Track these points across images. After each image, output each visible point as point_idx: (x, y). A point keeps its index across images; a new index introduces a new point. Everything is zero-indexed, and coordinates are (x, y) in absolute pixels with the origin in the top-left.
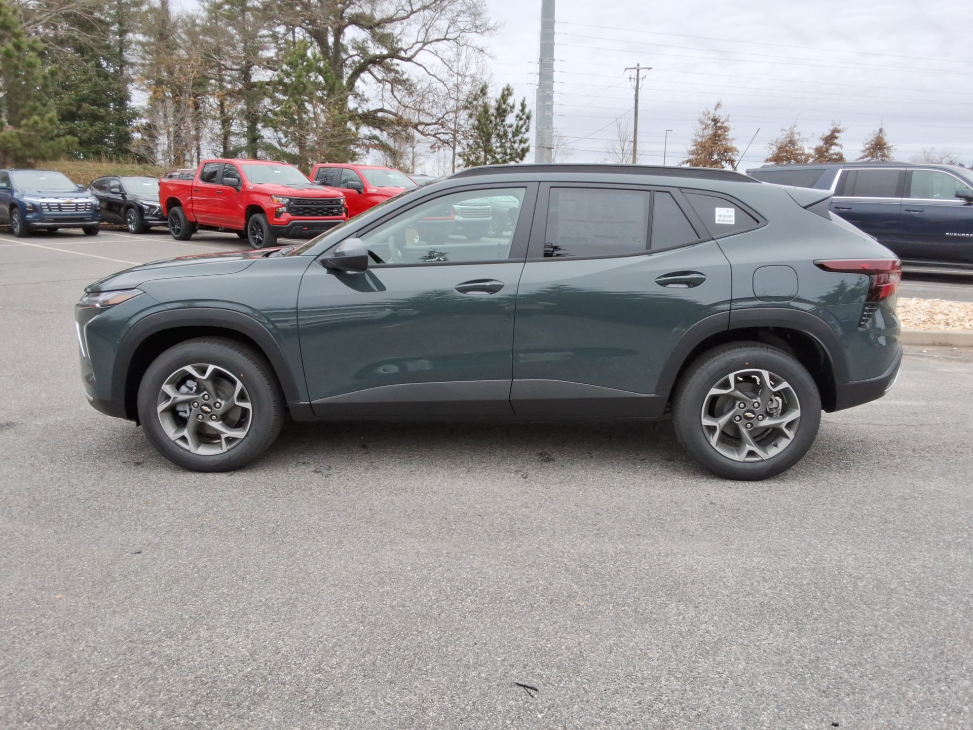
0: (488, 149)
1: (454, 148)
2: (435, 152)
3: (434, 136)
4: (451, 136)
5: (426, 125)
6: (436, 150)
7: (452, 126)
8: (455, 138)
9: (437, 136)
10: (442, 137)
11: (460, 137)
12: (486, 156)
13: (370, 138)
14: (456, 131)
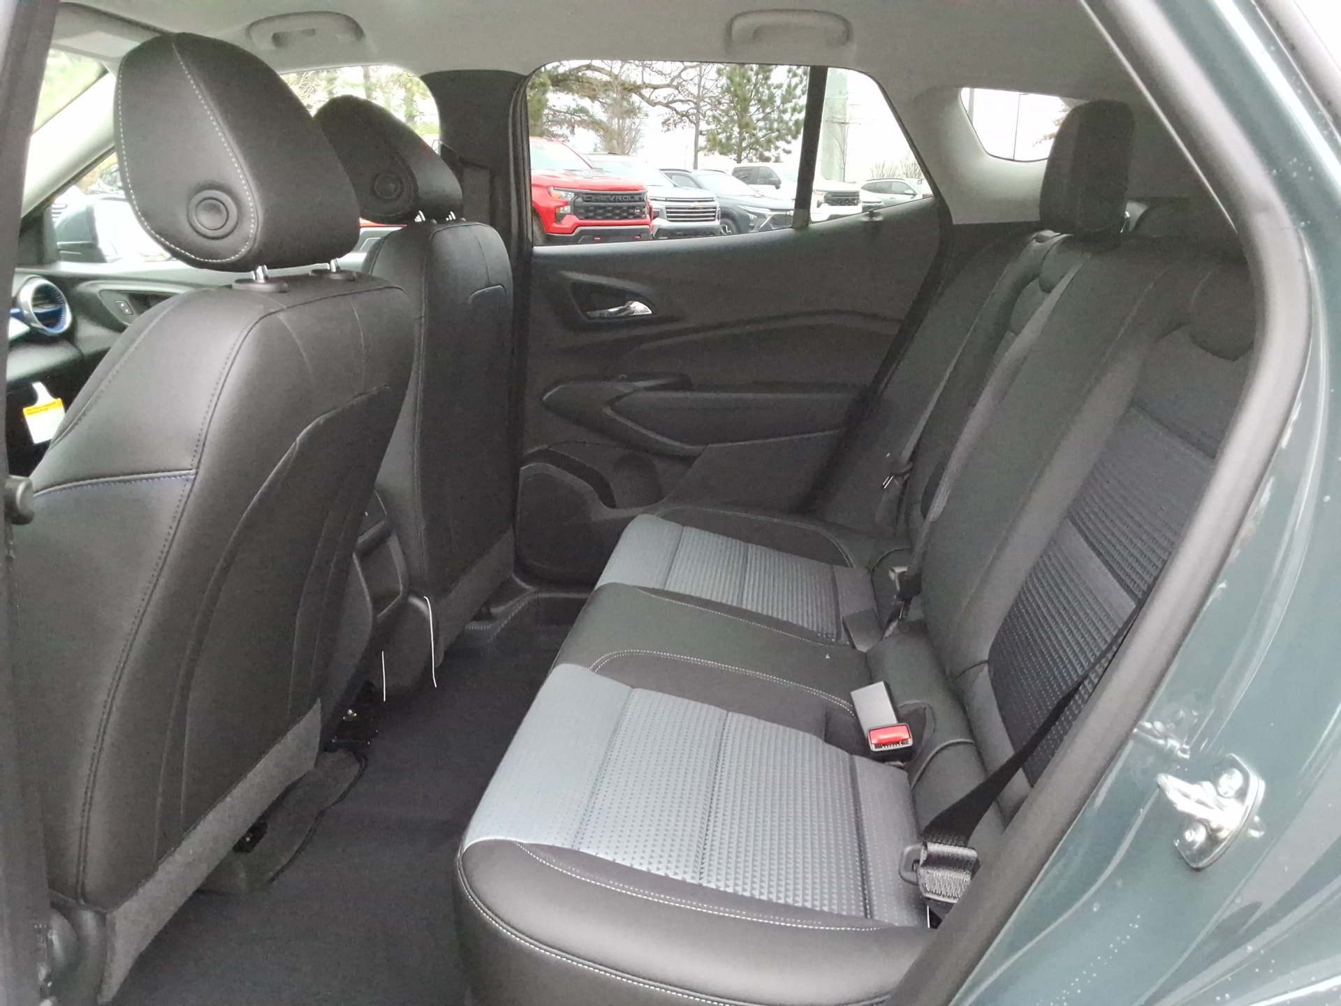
0: (744, 122)
1: (697, 125)
2: (668, 130)
3: (667, 105)
4: (692, 105)
5: (655, 88)
6: (672, 127)
7: (694, 90)
8: (697, 107)
9: (673, 105)
10: (680, 107)
11: (705, 107)
12: (740, 133)
13: (575, 112)
14: (700, 98)
